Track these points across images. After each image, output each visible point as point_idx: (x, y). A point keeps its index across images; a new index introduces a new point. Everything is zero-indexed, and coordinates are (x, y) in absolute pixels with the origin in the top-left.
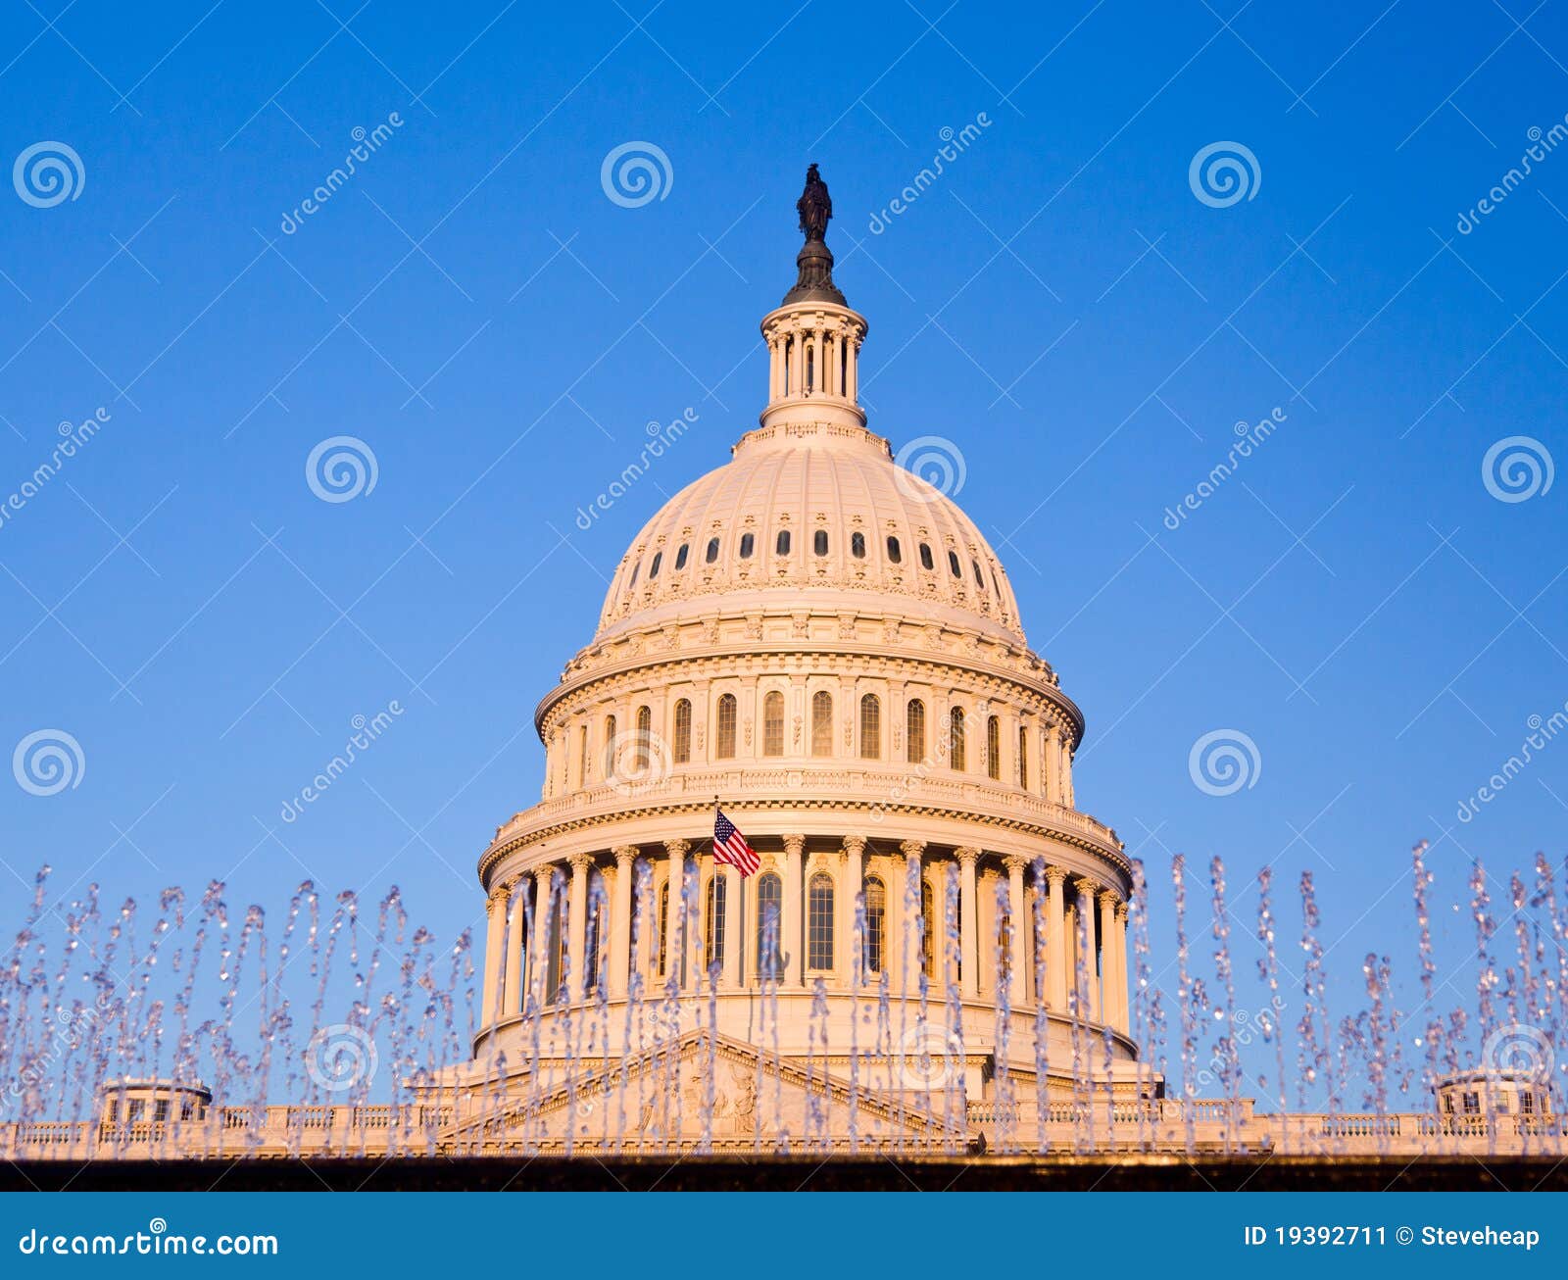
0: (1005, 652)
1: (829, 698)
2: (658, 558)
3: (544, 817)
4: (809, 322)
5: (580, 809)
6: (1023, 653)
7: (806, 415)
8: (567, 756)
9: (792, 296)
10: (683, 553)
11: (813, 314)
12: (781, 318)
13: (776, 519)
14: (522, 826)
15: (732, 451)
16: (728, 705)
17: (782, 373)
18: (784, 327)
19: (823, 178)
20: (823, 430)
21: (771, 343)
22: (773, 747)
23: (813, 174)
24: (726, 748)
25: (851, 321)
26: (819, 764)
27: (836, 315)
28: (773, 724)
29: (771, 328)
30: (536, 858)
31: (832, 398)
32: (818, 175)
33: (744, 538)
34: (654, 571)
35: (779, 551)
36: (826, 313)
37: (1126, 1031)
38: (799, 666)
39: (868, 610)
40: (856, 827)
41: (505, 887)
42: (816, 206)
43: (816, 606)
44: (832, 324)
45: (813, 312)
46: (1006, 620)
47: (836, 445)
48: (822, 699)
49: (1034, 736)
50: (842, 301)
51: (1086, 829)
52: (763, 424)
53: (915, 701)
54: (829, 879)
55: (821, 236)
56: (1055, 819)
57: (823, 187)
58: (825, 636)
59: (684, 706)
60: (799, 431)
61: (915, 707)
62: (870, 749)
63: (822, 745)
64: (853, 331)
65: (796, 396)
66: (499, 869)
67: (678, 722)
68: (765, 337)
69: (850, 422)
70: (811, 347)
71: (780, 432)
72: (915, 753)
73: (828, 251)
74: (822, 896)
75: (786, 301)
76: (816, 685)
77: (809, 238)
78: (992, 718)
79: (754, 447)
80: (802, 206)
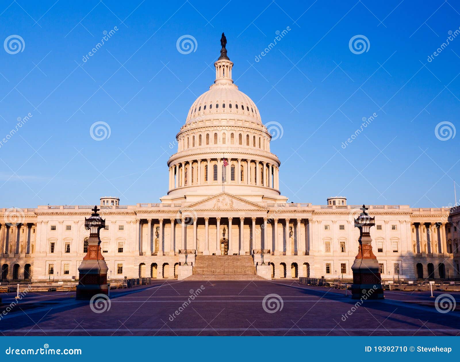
0: (257, 124)
1: (233, 134)
2: (200, 107)
3: (177, 155)
4: (224, 64)
5: (184, 154)
6: (260, 124)
7: (224, 81)
8: (181, 144)
9: (220, 58)
10: (205, 107)
11: (224, 62)
12: (219, 63)
13: (222, 101)
14: (174, 157)
15: (210, 87)
16: (216, 135)
17: (219, 73)
18: (219, 64)
19: (225, 35)
20: (227, 84)
21: (216, 67)
22: (224, 142)
23: (223, 35)
24: (216, 142)
25: (231, 64)
26: (232, 146)
27: (229, 62)
28: (224, 139)
29: (216, 64)
30: (177, 162)
31: (228, 78)
32: (224, 35)
33: (217, 105)
34: (200, 110)
35: (223, 107)
36: (227, 62)
37: (278, 189)
38: (228, 128)
39: (239, 119)
40: (240, 157)
41: (171, 167)
42: (224, 41)
43: (231, 118)
44: (228, 64)
45: (225, 62)
46: (257, 118)
47: (230, 87)
48: (232, 134)
49: (265, 141)
50: (229, 59)
51: (271, 155)
52: (215, 82)
53: (248, 135)
54: (234, 165)
55: (225, 47)
56: (265, 154)
57: (225, 37)
58: (232, 123)
59: (208, 135)
60: (223, 84)
61: (248, 136)
62: (241, 143)
63: (232, 143)
64: (231, 65)
65: (222, 78)
66: (171, 164)
67: (207, 138)
68: (215, 66)
69: (231, 82)
70: (224, 68)
71: (220, 84)
72: (248, 144)
73: (226, 50)
74: (233, 168)
75: (219, 59)
76: (232, 132)
77: (223, 47)
78: (260, 138)
79: (214, 87)
80: (221, 41)
